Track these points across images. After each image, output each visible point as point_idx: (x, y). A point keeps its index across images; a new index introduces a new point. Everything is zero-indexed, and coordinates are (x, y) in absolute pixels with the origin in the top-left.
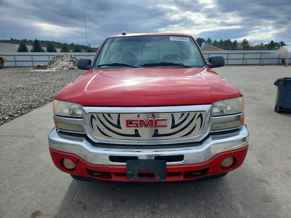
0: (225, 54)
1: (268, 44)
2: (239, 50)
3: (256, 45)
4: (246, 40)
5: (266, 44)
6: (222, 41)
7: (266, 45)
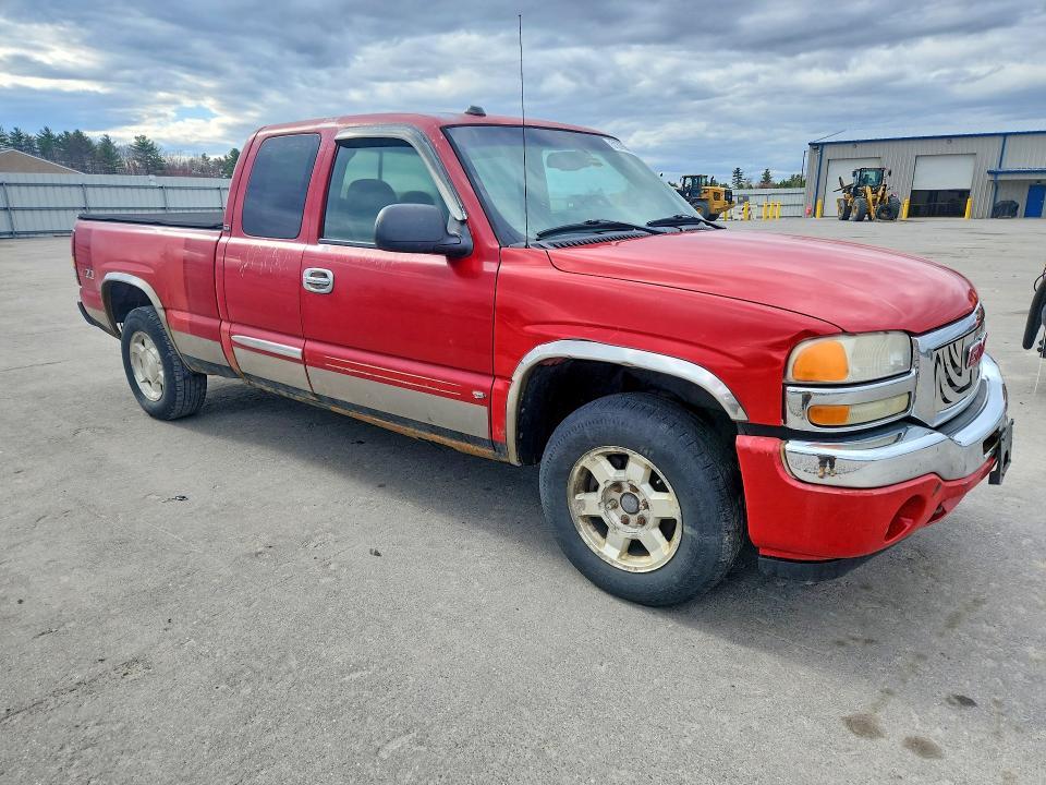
0: (153, 187)
1: (223, 158)
2: (127, 172)
3: (185, 158)
4: (144, 138)
5: (217, 157)
6: (48, 135)
7: (219, 163)
